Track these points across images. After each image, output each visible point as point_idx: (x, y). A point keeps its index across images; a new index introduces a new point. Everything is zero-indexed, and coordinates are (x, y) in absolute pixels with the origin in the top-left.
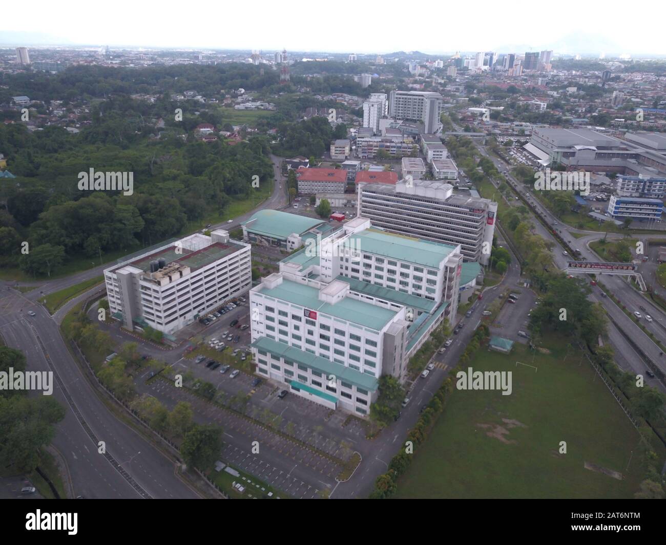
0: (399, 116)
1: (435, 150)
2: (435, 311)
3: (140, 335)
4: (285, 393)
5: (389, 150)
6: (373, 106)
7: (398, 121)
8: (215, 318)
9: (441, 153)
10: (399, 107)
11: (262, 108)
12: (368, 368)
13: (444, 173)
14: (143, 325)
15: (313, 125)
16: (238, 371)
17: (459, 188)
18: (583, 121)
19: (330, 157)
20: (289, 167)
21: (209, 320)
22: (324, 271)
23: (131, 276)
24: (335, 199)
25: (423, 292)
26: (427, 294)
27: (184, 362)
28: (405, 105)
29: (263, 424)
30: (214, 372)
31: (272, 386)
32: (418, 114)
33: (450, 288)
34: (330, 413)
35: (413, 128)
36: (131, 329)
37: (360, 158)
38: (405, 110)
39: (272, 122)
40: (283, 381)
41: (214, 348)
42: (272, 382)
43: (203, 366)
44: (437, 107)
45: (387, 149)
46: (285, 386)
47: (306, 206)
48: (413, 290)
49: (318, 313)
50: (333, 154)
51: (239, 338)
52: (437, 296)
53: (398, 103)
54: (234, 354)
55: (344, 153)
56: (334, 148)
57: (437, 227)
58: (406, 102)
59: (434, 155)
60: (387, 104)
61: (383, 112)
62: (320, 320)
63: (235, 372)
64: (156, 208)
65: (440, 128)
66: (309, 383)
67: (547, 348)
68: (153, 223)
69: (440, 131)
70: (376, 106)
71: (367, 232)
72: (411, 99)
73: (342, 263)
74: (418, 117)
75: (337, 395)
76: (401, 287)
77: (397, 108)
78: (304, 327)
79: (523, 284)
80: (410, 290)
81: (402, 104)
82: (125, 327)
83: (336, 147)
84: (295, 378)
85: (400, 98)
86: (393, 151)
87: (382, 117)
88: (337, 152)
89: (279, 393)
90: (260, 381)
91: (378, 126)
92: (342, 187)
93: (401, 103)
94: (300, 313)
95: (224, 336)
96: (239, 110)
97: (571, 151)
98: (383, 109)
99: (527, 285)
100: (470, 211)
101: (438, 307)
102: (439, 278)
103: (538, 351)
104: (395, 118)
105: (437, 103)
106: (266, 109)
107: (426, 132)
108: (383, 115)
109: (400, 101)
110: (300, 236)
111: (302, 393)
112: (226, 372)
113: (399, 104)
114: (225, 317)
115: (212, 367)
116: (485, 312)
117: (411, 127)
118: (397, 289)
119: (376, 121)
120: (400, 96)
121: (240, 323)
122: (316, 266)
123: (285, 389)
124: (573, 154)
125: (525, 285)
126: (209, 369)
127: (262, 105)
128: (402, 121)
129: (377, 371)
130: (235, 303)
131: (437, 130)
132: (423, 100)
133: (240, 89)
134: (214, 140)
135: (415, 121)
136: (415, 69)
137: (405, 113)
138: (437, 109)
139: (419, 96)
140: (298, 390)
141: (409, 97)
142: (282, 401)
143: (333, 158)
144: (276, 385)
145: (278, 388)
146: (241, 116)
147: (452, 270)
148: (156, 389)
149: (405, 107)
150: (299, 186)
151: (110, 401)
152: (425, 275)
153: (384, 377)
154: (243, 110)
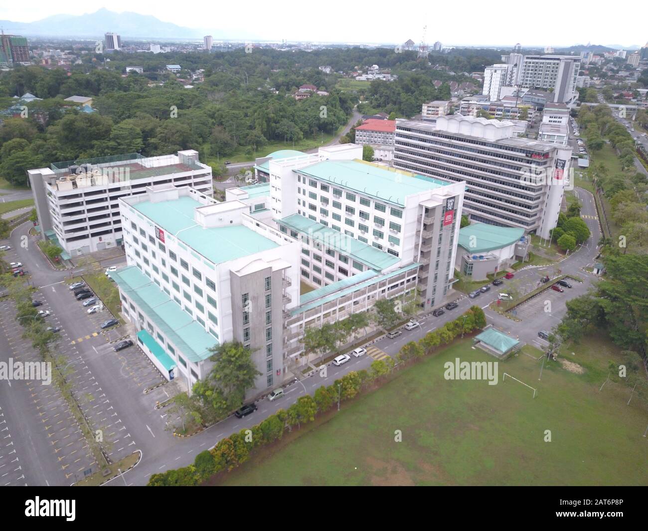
0: (526, 84)
1: (552, 115)
5: (494, 114)
6: (496, 72)
7: (523, 90)
9: (559, 120)
10: (528, 73)
12: (212, 325)
22: (274, 204)
24: (389, 150)
25: (385, 242)
26: (389, 245)
27: (59, 286)
28: (536, 70)
30: (77, 303)
31: (123, 332)
32: (551, 82)
34: (159, 383)
38: (535, 78)
40: (139, 328)
42: (128, 328)
43: (73, 294)
44: (574, 70)
45: (492, 112)
50: (425, 114)
52: (401, 251)
55: (437, 114)
56: (426, 107)
57: (482, 179)
58: (537, 67)
59: (549, 121)
60: (515, 71)
62: (167, 243)
63: (96, 307)
65: (575, 97)
67: (579, 364)
69: (573, 101)
70: (500, 72)
72: (543, 63)
74: (550, 86)
75: (176, 359)
77: (526, 74)
79: (592, 269)
81: (532, 70)
82: (42, 240)
83: (428, 107)
84: (145, 326)
85: (530, 63)
86: (499, 115)
88: (430, 112)
89: (122, 342)
90: (117, 324)
93: (531, 68)
94: (153, 232)
98: (509, 76)
99: (598, 272)
100: (527, 156)
103: (560, 365)
104: (520, 86)
105: (574, 66)
107: (556, 100)
111: (145, 349)
112: (88, 305)
113: (528, 70)
115: (80, 296)
116: (502, 294)
117: (539, 96)
118: (356, 237)
119: (497, 90)
120: (530, 60)
122: (268, 197)
123: (134, 339)
125: (595, 271)
126: (75, 298)
127: (384, 77)
128: (528, 89)
129: (219, 333)
131: (571, 100)
132: (558, 64)
133: (374, 66)
135: (545, 90)
136: (586, 57)
137: (534, 81)
138: (573, 74)
139: (555, 59)
140: (142, 343)
142: (116, 354)
144: (129, 332)
145: (127, 337)
149: (535, 74)
150: (356, 137)
152: (387, 217)
154: (364, 81)
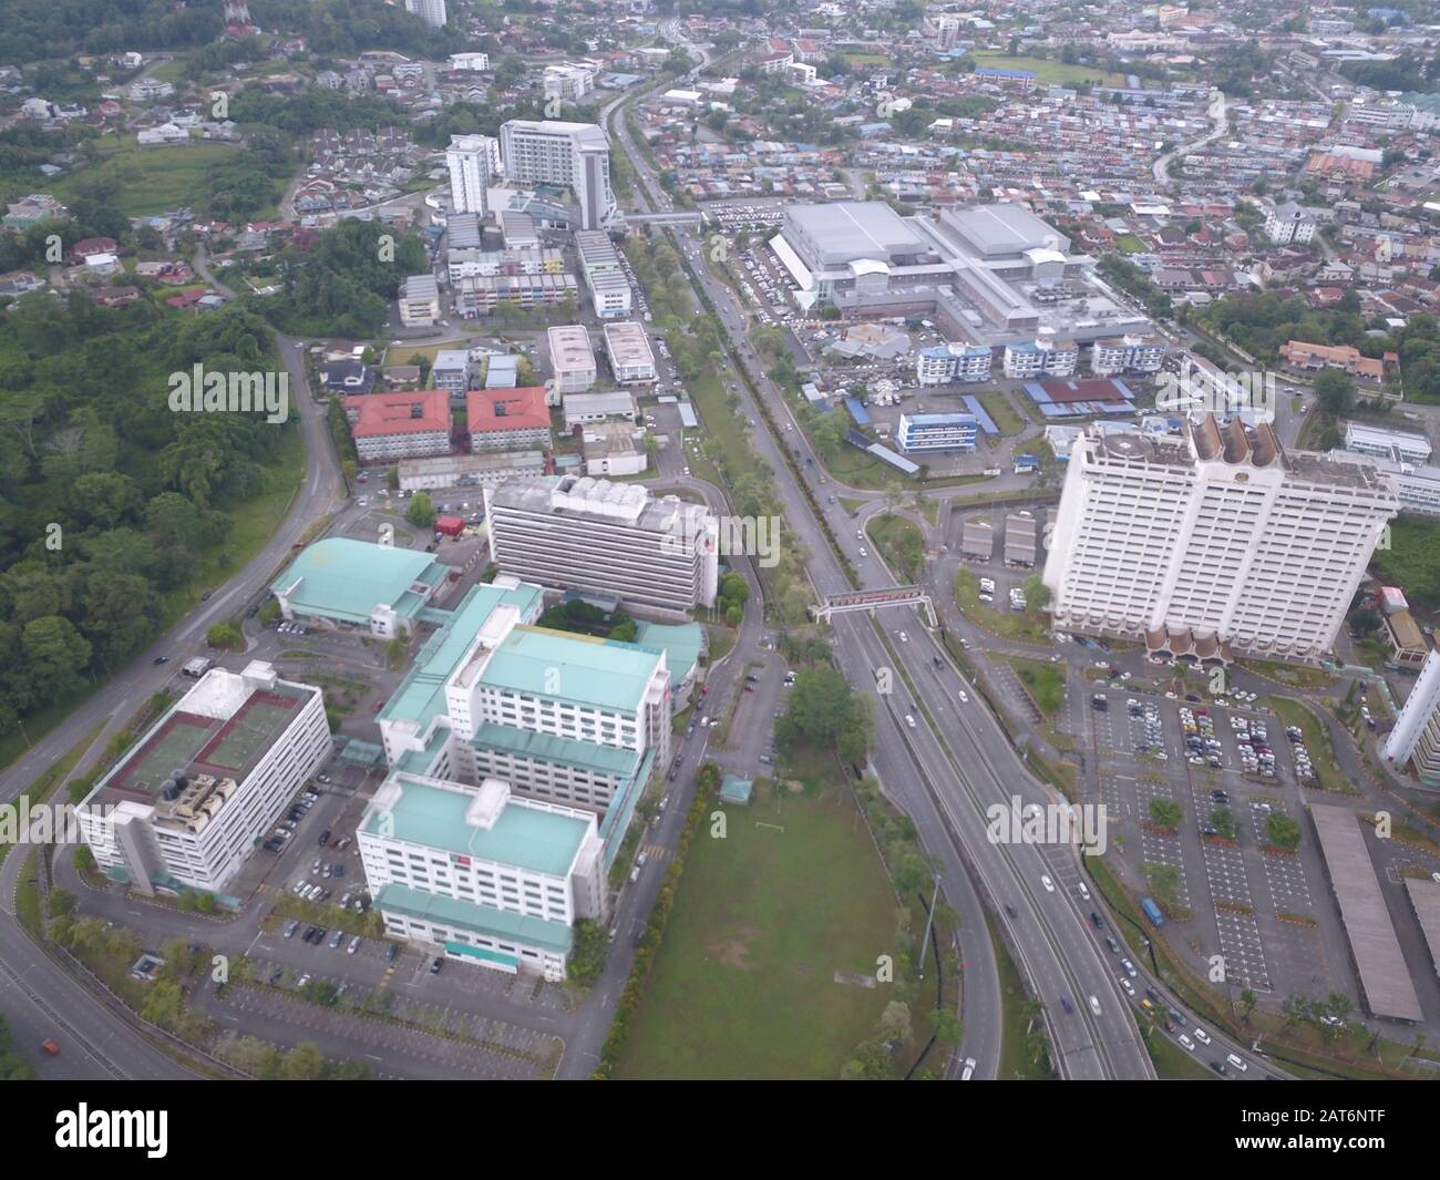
0: (525, 176)
1: (608, 292)
2: (640, 769)
3: (170, 900)
4: (440, 962)
5: (519, 298)
6: (467, 158)
7: (525, 192)
8: (289, 834)
9: (619, 299)
10: (523, 159)
11: (207, 135)
12: (554, 915)
13: (631, 369)
14: (172, 882)
15: (352, 249)
16: (357, 938)
17: (661, 400)
18: (880, 130)
19: (400, 323)
20: (324, 378)
21: (279, 840)
22: (457, 725)
23: (136, 822)
24: (437, 474)
25: (618, 741)
26: (623, 743)
27: (265, 940)
28: (535, 153)
29: (420, 1026)
30: (319, 948)
31: (417, 953)
32: (564, 173)
33: (656, 730)
34: (510, 980)
35: (558, 207)
36: (149, 892)
37: (463, 316)
38: (537, 166)
39: (245, 199)
40: (432, 942)
41: (305, 901)
42: (415, 946)
43: (298, 941)
45: (515, 295)
46: (437, 949)
47: (383, 497)
48: (604, 739)
49: (472, 859)
50: (408, 318)
51: (341, 868)
52: (639, 746)
53: (519, 150)
54: (343, 906)
55: (429, 315)
56: (406, 307)
58: (536, 149)
59: (606, 303)
60: (497, 147)
61: (490, 166)
62: (476, 865)
63: (354, 943)
64: (102, 604)
65: (612, 208)
66: (472, 943)
67: (799, 781)
68: (105, 636)
69: (611, 214)
70: (474, 158)
71: (519, 634)
72: (545, 144)
73: (484, 696)
74: (564, 179)
75: (517, 954)
76: (584, 735)
77: (520, 161)
78: (452, 875)
79: (767, 643)
80: (599, 739)
81: (528, 153)
82: (135, 890)
83: (410, 305)
84: (450, 938)
85: (523, 140)
86: (527, 296)
87: (491, 180)
88: (415, 314)
89: (431, 961)
90: (398, 948)
91: (485, 205)
92: (444, 441)
93: (526, 150)
94: (446, 858)
95: (316, 872)
96: (152, 147)
97: (848, 275)
98: (490, 160)
101: (643, 760)
102: (639, 724)
104: (517, 184)
105: (600, 161)
106: (217, 140)
107: (586, 223)
108: (491, 172)
109: (522, 146)
110: (393, 608)
111: (464, 958)
112: (339, 944)
113: (523, 152)
114: (306, 824)
115: (314, 938)
117: (554, 206)
118: (579, 739)
119: (479, 196)
120: (522, 136)
121: (335, 834)
122: (443, 717)
123: (438, 955)
124: (851, 283)
125: (770, 647)
126: (309, 944)
128: (534, 192)
129: (568, 919)
130: (313, 790)
131: (607, 213)
132: (570, 144)
134: (130, 297)
135: (560, 189)
137: (537, 171)
138: (601, 173)
139: (561, 136)
140: (459, 955)
141: (540, 138)
142: (438, 978)
143: (408, 325)
144: (422, 949)
145: (427, 956)
146: (162, 170)
147: (656, 708)
148: (238, 1004)
149: (536, 159)
150: (359, 447)
151: (171, 1046)
152: (617, 721)
153: (578, 922)
154: (159, 146)
